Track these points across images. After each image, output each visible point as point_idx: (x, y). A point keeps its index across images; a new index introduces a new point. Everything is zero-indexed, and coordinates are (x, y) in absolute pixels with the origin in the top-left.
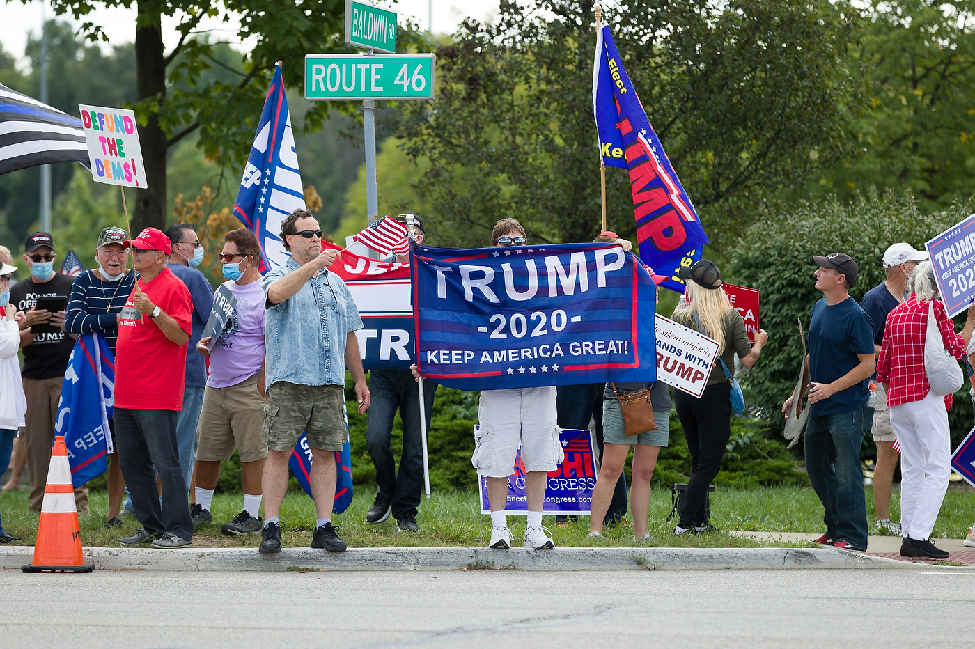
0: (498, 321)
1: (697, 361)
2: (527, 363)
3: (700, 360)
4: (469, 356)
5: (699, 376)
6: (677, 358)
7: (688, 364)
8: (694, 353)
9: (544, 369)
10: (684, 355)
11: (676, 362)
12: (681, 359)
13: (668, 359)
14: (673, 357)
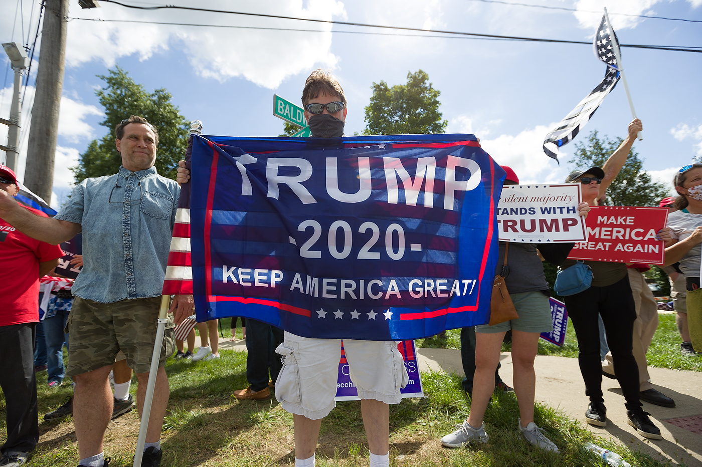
0: (310, 231)
1: (558, 211)
2: (348, 304)
3: (561, 208)
4: (276, 277)
5: (570, 222)
6: (533, 217)
7: (548, 218)
8: (549, 205)
9: (372, 315)
10: (538, 211)
11: (533, 222)
12: (538, 216)
13: (522, 222)
14: (527, 218)
